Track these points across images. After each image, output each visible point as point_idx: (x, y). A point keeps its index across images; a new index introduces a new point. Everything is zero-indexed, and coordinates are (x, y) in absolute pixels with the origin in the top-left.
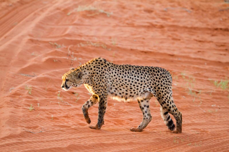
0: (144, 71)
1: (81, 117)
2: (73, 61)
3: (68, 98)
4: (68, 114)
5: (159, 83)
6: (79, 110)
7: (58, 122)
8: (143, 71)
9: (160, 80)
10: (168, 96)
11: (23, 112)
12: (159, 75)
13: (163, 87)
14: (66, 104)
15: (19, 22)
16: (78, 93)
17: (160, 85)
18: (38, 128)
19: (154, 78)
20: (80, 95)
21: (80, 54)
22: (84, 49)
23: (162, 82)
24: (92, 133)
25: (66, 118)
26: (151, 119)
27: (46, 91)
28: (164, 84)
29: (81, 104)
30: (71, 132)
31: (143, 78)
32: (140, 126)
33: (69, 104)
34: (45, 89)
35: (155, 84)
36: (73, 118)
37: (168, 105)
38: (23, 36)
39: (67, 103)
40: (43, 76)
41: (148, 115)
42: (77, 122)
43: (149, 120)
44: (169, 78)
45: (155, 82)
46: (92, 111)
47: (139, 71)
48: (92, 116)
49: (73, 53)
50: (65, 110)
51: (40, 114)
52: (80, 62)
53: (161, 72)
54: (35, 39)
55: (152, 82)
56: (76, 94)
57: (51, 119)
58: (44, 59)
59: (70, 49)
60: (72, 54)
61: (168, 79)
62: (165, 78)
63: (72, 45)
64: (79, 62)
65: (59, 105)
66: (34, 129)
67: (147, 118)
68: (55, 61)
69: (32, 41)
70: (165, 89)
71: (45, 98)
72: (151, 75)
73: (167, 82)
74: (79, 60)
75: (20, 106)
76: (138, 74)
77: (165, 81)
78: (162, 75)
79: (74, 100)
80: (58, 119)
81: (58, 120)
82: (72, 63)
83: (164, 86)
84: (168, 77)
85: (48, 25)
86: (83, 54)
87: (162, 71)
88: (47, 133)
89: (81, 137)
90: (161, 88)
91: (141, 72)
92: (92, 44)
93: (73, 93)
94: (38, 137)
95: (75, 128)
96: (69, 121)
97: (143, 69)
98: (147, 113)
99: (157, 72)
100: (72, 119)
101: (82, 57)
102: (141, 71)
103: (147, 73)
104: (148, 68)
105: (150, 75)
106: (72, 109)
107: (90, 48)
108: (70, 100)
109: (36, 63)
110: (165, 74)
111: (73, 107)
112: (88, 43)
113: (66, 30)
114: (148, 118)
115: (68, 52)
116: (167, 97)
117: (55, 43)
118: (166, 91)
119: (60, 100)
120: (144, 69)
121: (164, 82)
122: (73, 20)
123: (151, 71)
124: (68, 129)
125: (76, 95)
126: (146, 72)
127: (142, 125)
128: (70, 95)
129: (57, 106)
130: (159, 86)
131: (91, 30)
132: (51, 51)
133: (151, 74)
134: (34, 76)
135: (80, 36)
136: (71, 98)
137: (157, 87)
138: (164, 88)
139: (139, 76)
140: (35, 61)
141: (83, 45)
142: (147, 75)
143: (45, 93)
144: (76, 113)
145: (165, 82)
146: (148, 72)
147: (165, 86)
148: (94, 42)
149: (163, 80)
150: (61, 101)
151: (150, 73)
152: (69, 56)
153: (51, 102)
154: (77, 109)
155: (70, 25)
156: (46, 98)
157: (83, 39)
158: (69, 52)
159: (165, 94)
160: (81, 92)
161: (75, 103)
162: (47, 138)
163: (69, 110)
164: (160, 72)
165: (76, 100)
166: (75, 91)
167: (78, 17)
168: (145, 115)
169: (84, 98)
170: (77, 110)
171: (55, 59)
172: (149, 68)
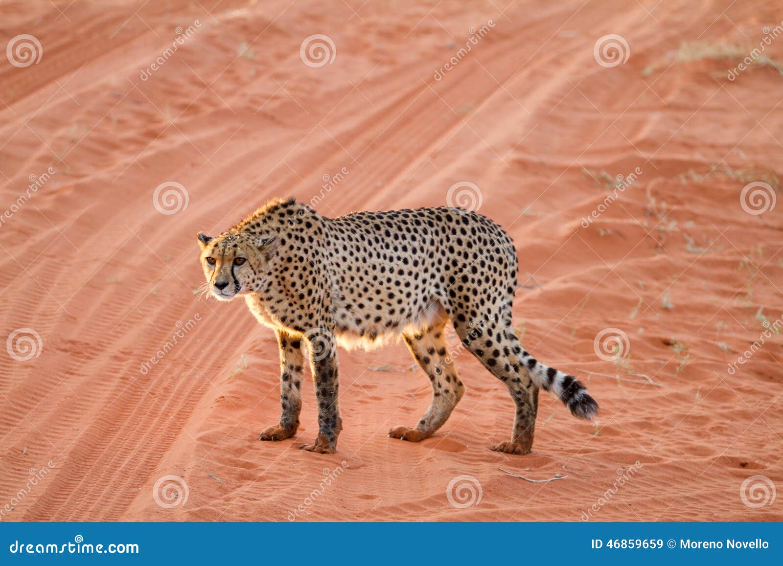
0: (418, 223)
1: (695, 427)
2: (664, 232)
3: (650, 361)
4: (650, 415)
5: (467, 262)
6: (691, 402)
7: (617, 443)
8: (415, 226)
9: (469, 251)
10: (489, 311)
11: (496, 409)
12: (469, 233)
13: (477, 276)
14: (643, 381)
15: (479, 102)
16: (683, 342)
17: (469, 268)
18: (549, 465)
19: (449, 244)
20: (691, 351)
21: (688, 207)
22: (702, 190)
23: (475, 256)
24: (734, 481)
25: (646, 430)
26: (463, 392)
27: (572, 338)
28: (483, 264)
29: (694, 379)
30: (663, 477)
31: (419, 252)
32: (423, 422)
33: (651, 382)
34: (568, 330)
35: (455, 263)
36: (666, 428)
37: (489, 344)
38: (494, 150)
39: (644, 378)
40: (563, 286)
41: (448, 379)
42: (681, 443)
43: (455, 397)
44: (500, 247)
45: (453, 256)
46: (733, 404)
47: (404, 227)
48: (733, 420)
49: (664, 205)
50: (638, 401)
51: (554, 417)
52: (689, 235)
53: (473, 222)
54: (534, 159)
55: (444, 260)
56: (676, 346)
57: (593, 434)
58: (566, 228)
59: (655, 193)
60: (659, 210)
61: (498, 251)
62: (489, 246)
63: (661, 179)
64: (686, 236)
65: (621, 386)
66: (533, 469)
67: (447, 391)
68: (602, 233)
69: (523, 165)
70: (485, 285)
71: (571, 363)
72: (440, 232)
73: (492, 259)
74: (685, 231)
75: (487, 391)
76: (404, 238)
77: (488, 255)
78: (478, 233)
79: (671, 368)
80: (616, 433)
81: (615, 438)
82: (660, 238)
83: (482, 274)
84: (497, 245)
85: (577, 109)
86: (698, 210)
87: (476, 221)
88: (579, 483)
89: (699, 495)
90: (470, 280)
91: (408, 230)
92: (730, 172)
93: (667, 343)
94: (548, 497)
95: (674, 462)
96: (655, 438)
97: (414, 219)
98: (444, 375)
99: (461, 221)
100: (666, 432)
101: (694, 217)
102: (409, 226)
103: (429, 229)
104: (426, 213)
105: (437, 233)
106: (663, 398)
107: (724, 187)
108: (657, 366)
109: (537, 241)
110: (488, 231)
111: (666, 390)
112: (718, 171)
113: (639, 125)
114: (452, 391)
115: (648, 201)
116: (486, 312)
117: (604, 173)
118: (485, 291)
119: (621, 367)
120: (415, 216)
121: (484, 259)
122: (663, 93)
123: (439, 219)
124: (650, 468)
125: (677, 349)
126: (423, 225)
127: (433, 417)
128: (655, 348)
129: (611, 386)
130: (467, 271)
131: (726, 126)
132: (587, 200)
133: (440, 229)
134: (531, 288)
135: (688, 145)
136: (660, 359)
137: (460, 275)
138: (483, 278)
139: (408, 246)
140: (536, 233)
141: (697, 179)
142: (428, 237)
143: (571, 344)
144: (677, 412)
145: (487, 258)
146: (431, 224)
147: (485, 275)
148: (735, 167)
149: (481, 251)
150: (625, 373)
151: (435, 228)
152: (652, 215)
153: (592, 376)
154: (679, 397)
155: (651, 109)
156: (576, 360)
157: (698, 156)
158: (652, 203)
159: (482, 302)
160: (693, 339)
161: (675, 376)
162: (579, 500)
163: (653, 401)
164: (471, 222)
165: (678, 368)
166: (672, 337)
167: (679, 80)
168: (437, 380)
169: (703, 359)
170: (680, 402)
171: (603, 225)
172: (432, 213)
